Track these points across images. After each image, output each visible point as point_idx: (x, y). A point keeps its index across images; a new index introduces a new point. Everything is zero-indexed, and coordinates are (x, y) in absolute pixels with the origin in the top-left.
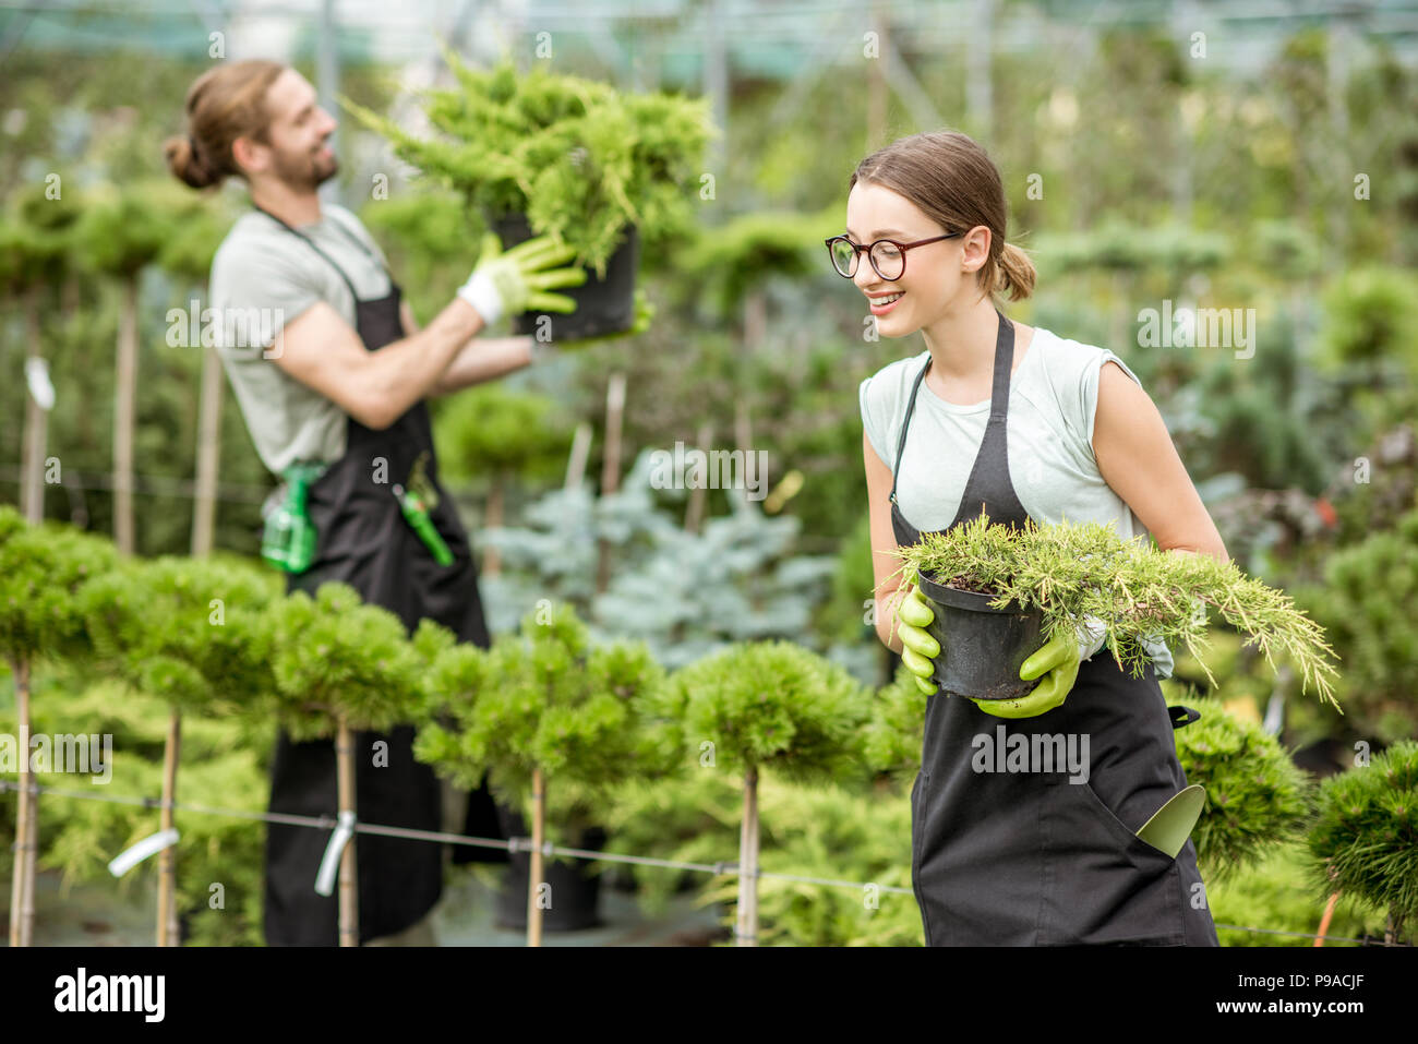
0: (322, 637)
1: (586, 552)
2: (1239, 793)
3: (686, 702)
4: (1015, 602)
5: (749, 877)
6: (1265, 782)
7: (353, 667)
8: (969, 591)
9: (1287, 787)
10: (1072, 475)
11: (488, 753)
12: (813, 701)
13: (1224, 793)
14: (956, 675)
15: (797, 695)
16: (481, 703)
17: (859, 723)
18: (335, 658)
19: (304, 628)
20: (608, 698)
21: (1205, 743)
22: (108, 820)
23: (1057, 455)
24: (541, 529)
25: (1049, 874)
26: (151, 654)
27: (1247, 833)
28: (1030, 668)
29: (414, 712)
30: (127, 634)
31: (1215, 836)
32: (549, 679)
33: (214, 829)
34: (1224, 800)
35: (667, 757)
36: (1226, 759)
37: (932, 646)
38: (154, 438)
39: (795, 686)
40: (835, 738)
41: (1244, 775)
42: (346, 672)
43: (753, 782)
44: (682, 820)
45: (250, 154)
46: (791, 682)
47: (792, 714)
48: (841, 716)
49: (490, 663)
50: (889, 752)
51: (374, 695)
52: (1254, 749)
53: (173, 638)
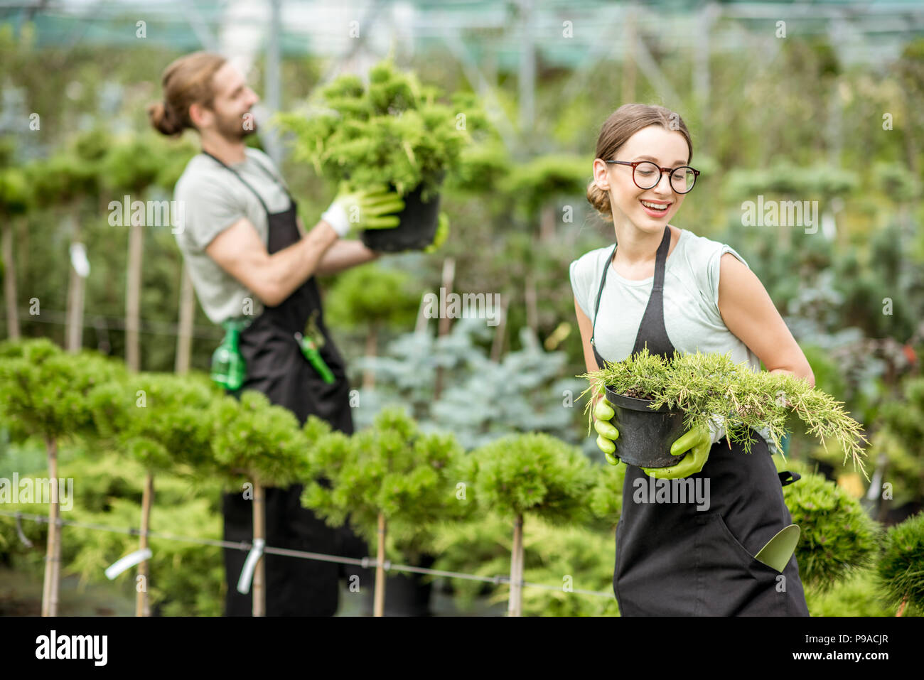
0: (243, 426)
1: (427, 374)
2: (833, 536)
3: (476, 471)
4: (665, 405)
5: (517, 586)
6: (851, 529)
7: (263, 446)
8: (637, 398)
9: (865, 533)
10: (705, 325)
11: (349, 503)
12: (559, 472)
13: (823, 535)
14: (630, 452)
15: (549, 468)
16: (345, 470)
17: (590, 487)
18: (252, 440)
19: (232, 420)
20: (427, 468)
21: (811, 503)
22: (110, 543)
23: (695, 313)
24: (400, 359)
25: (701, 583)
26: (133, 436)
27: (839, 562)
28: (677, 447)
29: (303, 475)
30: (119, 422)
31: (817, 564)
32: (390, 455)
33: (177, 549)
34: (823, 540)
35: (465, 507)
36: (825, 513)
37: (613, 432)
38: (154, 297)
39: (548, 462)
40: (574, 496)
41: (837, 524)
42: (258, 449)
43: (521, 523)
44: (484, 548)
45: (200, 115)
46: (545, 460)
47: (545, 480)
48: (578, 482)
49: (352, 444)
50: (606, 506)
51: (277, 464)
52: (844, 507)
53: (149, 425)
